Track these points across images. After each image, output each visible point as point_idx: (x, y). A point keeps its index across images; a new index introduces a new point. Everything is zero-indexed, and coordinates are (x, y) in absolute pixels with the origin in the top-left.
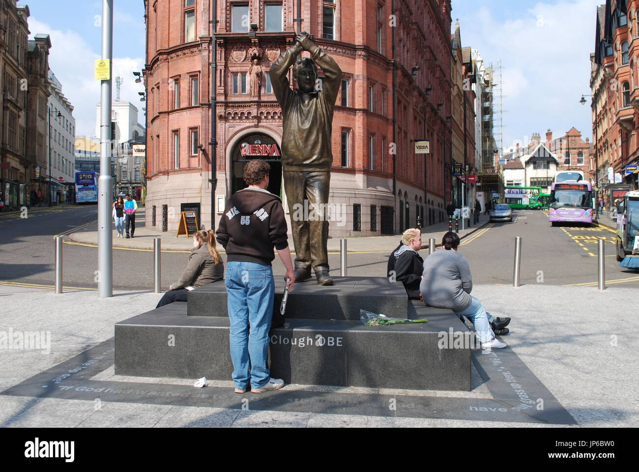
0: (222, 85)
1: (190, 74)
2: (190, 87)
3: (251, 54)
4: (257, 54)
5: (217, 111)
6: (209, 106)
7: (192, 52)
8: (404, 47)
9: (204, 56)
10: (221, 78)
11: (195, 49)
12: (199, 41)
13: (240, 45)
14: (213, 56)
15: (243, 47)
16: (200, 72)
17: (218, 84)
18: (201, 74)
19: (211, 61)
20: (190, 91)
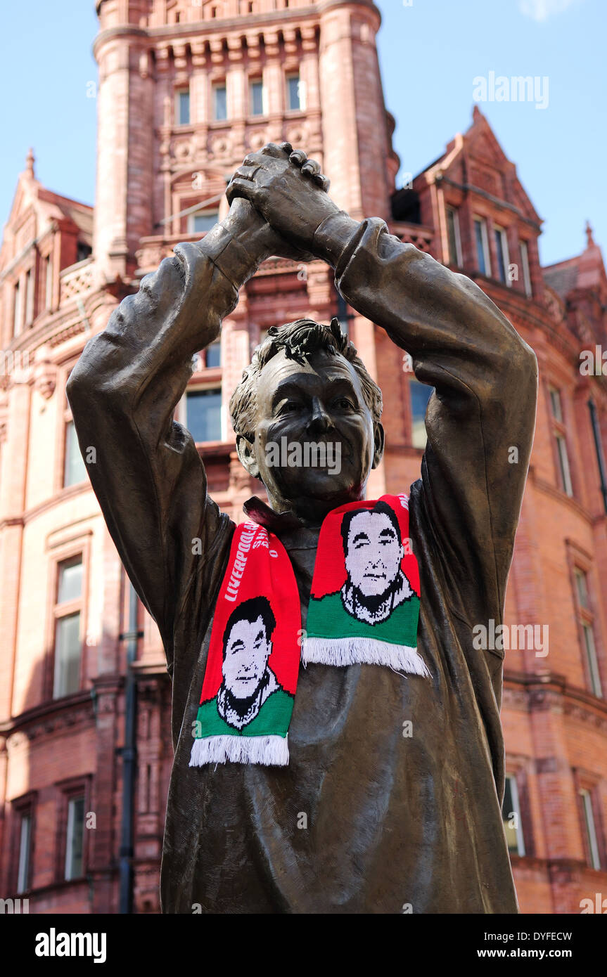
0: (154, 808)
1: (66, 786)
2: (62, 823)
5: (137, 891)
6: (114, 873)
7: (72, 724)
9: (103, 730)
10: (148, 790)
11: (81, 715)
12: (89, 692)
14: (127, 728)
16: (90, 776)
17: (142, 807)
18: (94, 784)
19: (121, 742)
20: (61, 835)
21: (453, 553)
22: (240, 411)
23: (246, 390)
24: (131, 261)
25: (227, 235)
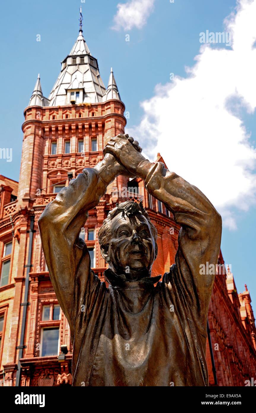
3: (60, 382)
4: (66, 381)
8: (224, 371)
12: (2, 371)
13: (49, 372)
15: (51, 373)
21: (187, 294)
22: (103, 236)
23: (105, 227)
24: (31, 202)
25: (104, 166)
